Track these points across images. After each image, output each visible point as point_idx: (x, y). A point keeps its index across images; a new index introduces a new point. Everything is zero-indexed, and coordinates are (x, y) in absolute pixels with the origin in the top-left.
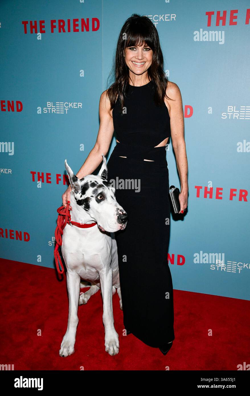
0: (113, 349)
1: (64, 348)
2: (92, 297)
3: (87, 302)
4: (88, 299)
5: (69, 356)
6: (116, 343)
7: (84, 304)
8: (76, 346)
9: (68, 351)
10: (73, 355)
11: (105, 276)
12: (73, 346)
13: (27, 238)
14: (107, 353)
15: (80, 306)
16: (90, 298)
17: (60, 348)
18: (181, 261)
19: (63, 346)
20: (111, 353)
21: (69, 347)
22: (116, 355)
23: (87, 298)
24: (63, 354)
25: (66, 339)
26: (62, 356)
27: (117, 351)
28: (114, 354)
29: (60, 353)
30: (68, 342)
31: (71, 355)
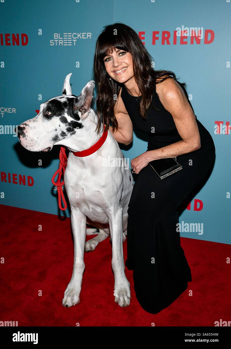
0: (123, 299)
1: (68, 296)
2: (100, 244)
3: (94, 249)
4: (96, 246)
5: (73, 306)
6: (127, 293)
7: (92, 251)
8: (81, 296)
9: (72, 300)
10: (77, 305)
11: (113, 216)
12: (79, 295)
13: (31, 183)
14: (117, 304)
15: (87, 252)
16: (98, 245)
17: (63, 297)
18: (198, 206)
19: (67, 294)
20: (121, 304)
21: (73, 296)
22: (127, 306)
23: (95, 244)
24: (66, 304)
25: (70, 287)
26: (65, 306)
27: (128, 302)
28: (125, 306)
29: (63, 303)
30: (72, 290)
31: (76, 305)
